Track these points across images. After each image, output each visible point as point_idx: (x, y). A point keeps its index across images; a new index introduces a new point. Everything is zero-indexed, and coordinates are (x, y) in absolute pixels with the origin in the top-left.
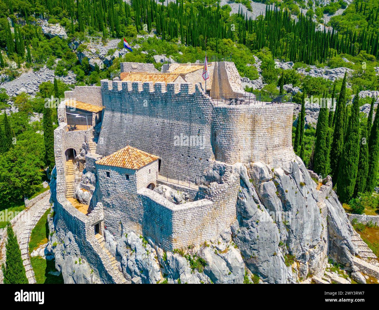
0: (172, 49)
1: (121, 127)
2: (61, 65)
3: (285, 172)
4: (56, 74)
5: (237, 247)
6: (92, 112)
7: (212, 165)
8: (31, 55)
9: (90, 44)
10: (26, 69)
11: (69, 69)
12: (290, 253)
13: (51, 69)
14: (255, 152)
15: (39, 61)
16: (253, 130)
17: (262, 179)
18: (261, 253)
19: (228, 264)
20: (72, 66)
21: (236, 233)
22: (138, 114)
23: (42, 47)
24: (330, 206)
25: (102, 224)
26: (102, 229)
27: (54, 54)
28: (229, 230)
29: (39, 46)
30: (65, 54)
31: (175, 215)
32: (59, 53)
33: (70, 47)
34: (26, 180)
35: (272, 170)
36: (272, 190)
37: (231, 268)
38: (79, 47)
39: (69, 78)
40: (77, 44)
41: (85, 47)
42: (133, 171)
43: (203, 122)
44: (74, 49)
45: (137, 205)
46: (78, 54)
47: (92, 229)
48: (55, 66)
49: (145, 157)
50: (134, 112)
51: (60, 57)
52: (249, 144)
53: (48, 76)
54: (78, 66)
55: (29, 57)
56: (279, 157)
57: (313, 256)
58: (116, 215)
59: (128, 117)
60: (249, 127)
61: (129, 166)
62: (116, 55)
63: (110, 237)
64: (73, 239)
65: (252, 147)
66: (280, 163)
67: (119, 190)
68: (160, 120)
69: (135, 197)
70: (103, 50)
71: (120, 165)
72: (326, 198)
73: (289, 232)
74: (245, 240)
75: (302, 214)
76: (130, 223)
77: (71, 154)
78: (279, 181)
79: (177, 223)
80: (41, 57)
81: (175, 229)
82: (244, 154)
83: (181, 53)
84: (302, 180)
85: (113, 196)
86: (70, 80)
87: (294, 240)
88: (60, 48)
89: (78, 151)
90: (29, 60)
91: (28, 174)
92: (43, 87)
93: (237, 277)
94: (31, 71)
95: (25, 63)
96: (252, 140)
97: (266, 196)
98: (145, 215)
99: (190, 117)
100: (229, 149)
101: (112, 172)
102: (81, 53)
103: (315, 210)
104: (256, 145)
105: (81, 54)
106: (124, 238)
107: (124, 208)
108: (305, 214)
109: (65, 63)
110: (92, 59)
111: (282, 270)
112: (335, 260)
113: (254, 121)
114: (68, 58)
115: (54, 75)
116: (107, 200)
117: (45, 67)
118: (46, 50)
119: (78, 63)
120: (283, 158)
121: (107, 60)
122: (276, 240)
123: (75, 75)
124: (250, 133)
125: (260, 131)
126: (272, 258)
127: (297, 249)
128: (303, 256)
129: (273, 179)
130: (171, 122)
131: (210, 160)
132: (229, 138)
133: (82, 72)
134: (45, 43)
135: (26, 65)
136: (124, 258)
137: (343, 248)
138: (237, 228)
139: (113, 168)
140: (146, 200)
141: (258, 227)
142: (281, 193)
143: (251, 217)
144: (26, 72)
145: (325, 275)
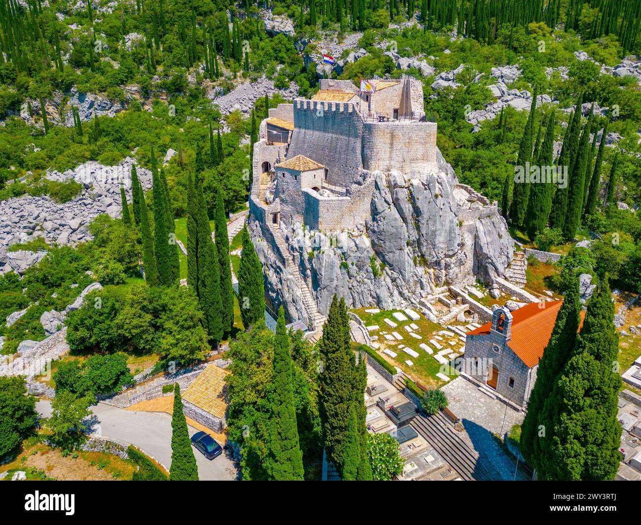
0: (436, 45)
1: (304, 142)
2: (283, 73)
3: (422, 183)
4: (276, 86)
5: (368, 237)
6: (288, 130)
7: (360, 173)
8: (249, 60)
9: (321, 44)
10: (243, 80)
11: (291, 80)
12: (423, 256)
13: (270, 79)
14: (393, 163)
15: (257, 69)
16: (392, 144)
17: (396, 185)
18: (387, 244)
19: (356, 245)
20: (295, 75)
21: (369, 226)
22: (316, 130)
23: (263, 49)
24: (478, 224)
25: (279, 215)
26: (279, 219)
27: (276, 59)
28: (364, 223)
29: (260, 47)
30: (289, 57)
31: (321, 203)
32: (282, 57)
33: (296, 49)
34: (232, 194)
35: (409, 180)
36: (403, 194)
37: (358, 248)
38: (307, 48)
39: (291, 92)
40: (305, 44)
41: (314, 48)
42: (299, 172)
43: (356, 137)
44: (300, 50)
45: (301, 200)
46: (305, 58)
47: (271, 216)
48: (276, 74)
49: (312, 164)
50: (314, 129)
51: (282, 62)
52: (388, 155)
53: (266, 89)
54: (303, 75)
55: (247, 63)
56: (417, 169)
57: (449, 266)
58: (288, 208)
59: (310, 132)
60: (388, 141)
61: (297, 169)
62: (351, 59)
63: (283, 226)
64: (258, 225)
65: (391, 158)
66: (417, 175)
67: (291, 188)
68: (330, 135)
69: (300, 193)
70: (337, 50)
71: (292, 168)
72: (479, 219)
73: (419, 236)
74: (374, 232)
75: (435, 221)
76: (297, 215)
77: (266, 167)
78: (412, 190)
79: (322, 210)
80: (261, 63)
81: (321, 214)
82: (384, 164)
83: (447, 52)
84: (437, 192)
85: (286, 193)
86: (291, 95)
87: (425, 244)
88: (284, 50)
89: (272, 164)
90: (246, 67)
91: (234, 188)
92: (259, 103)
93: (362, 256)
94: (248, 81)
95: (242, 72)
96: (391, 152)
97: (397, 199)
98: (306, 208)
99: (349, 132)
100: (371, 159)
101: (286, 174)
102: (308, 56)
103: (452, 222)
104: (394, 156)
105: (308, 58)
106: (292, 226)
107: (294, 203)
108: (438, 222)
109: (288, 70)
110: (321, 66)
111: (407, 263)
112: (482, 279)
113: (393, 136)
114: (292, 64)
115: (273, 88)
116: (282, 196)
117: (264, 76)
118: (266, 54)
119: (304, 70)
120: (421, 171)
121: (338, 66)
122: (402, 237)
123: (298, 88)
124: (389, 146)
125: (398, 145)
126: (398, 251)
127: (430, 254)
128: (438, 263)
129: (408, 188)
130: (337, 136)
131: (359, 168)
132: (371, 149)
133: (307, 83)
134: (266, 44)
135: (243, 74)
136: (290, 239)
137: (487, 267)
138: (371, 223)
139: (287, 170)
140: (306, 195)
141: (385, 222)
142: (412, 199)
143: (380, 213)
144: (242, 83)
145: (465, 288)
